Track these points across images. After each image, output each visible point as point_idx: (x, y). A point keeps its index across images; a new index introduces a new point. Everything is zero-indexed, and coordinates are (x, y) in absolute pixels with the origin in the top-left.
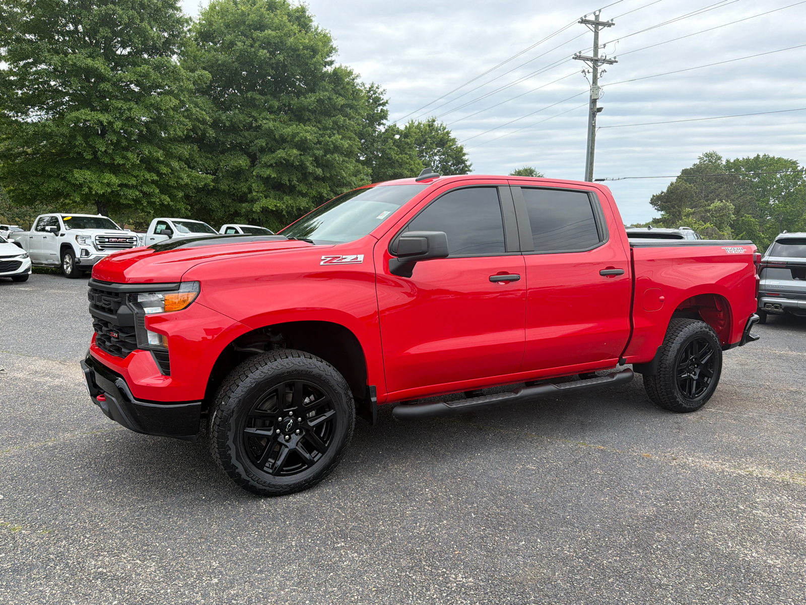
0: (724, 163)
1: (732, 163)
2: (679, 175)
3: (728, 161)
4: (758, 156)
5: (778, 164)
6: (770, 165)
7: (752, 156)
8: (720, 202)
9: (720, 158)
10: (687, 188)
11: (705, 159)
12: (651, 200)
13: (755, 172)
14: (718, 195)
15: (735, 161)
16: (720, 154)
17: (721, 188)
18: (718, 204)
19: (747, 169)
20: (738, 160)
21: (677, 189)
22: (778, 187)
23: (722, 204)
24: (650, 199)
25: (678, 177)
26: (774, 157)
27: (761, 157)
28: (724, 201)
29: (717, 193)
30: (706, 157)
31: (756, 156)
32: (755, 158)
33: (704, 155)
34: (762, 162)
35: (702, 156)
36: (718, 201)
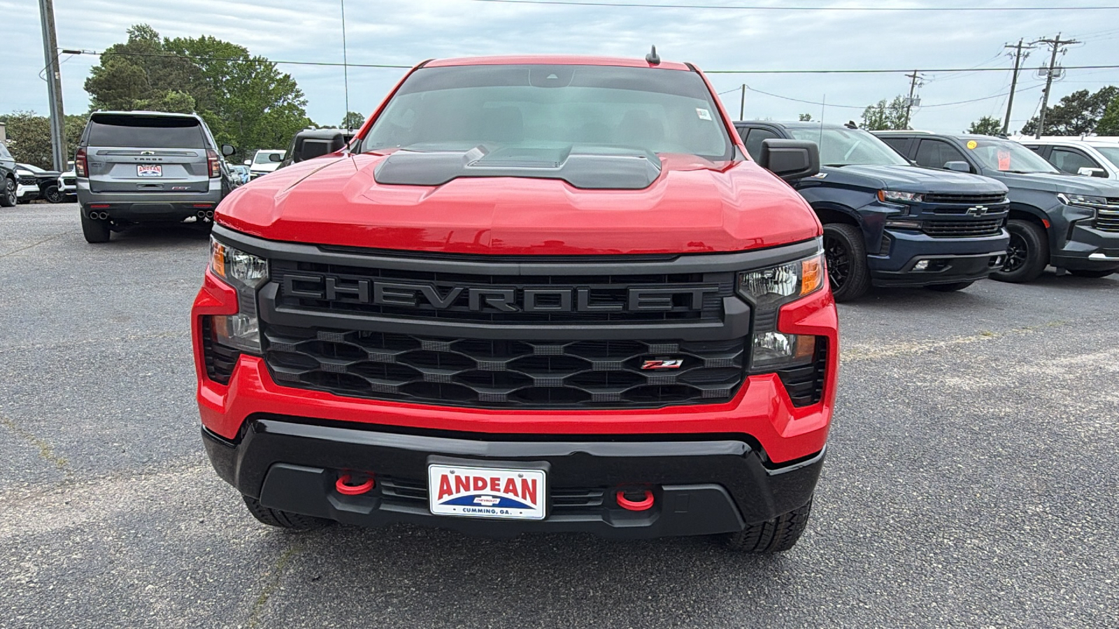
0: (162, 42)
1: (172, 43)
2: (103, 53)
3: (167, 40)
4: (203, 37)
5: (227, 49)
6: (217, 50)
7: (196, 38)
8: (175, 92)
9: (156, 36)
10: (135, 72)
11: (137, 33)
12: (86, 85)
13: (201, 56)
14: (170, 84)
15: (175, 41)
16: (155, 30)
17: (172, 74)
18: (173, 95)
19: (192, 52)
20: (179, 40)
21: (121, 72)
22: (233, 78)
23: (178, 95)
24: (84, 84)
25: (102, 54)
26: (221, 41)
27: (207, 39)
28: (180, 91)
29: (168, 81)
30: (138, 31)
31: (201, 37)
32: (199, 39)
33: (135, 28)
34: (208, 46)
35: (132, 30)
36: (173, 90)
